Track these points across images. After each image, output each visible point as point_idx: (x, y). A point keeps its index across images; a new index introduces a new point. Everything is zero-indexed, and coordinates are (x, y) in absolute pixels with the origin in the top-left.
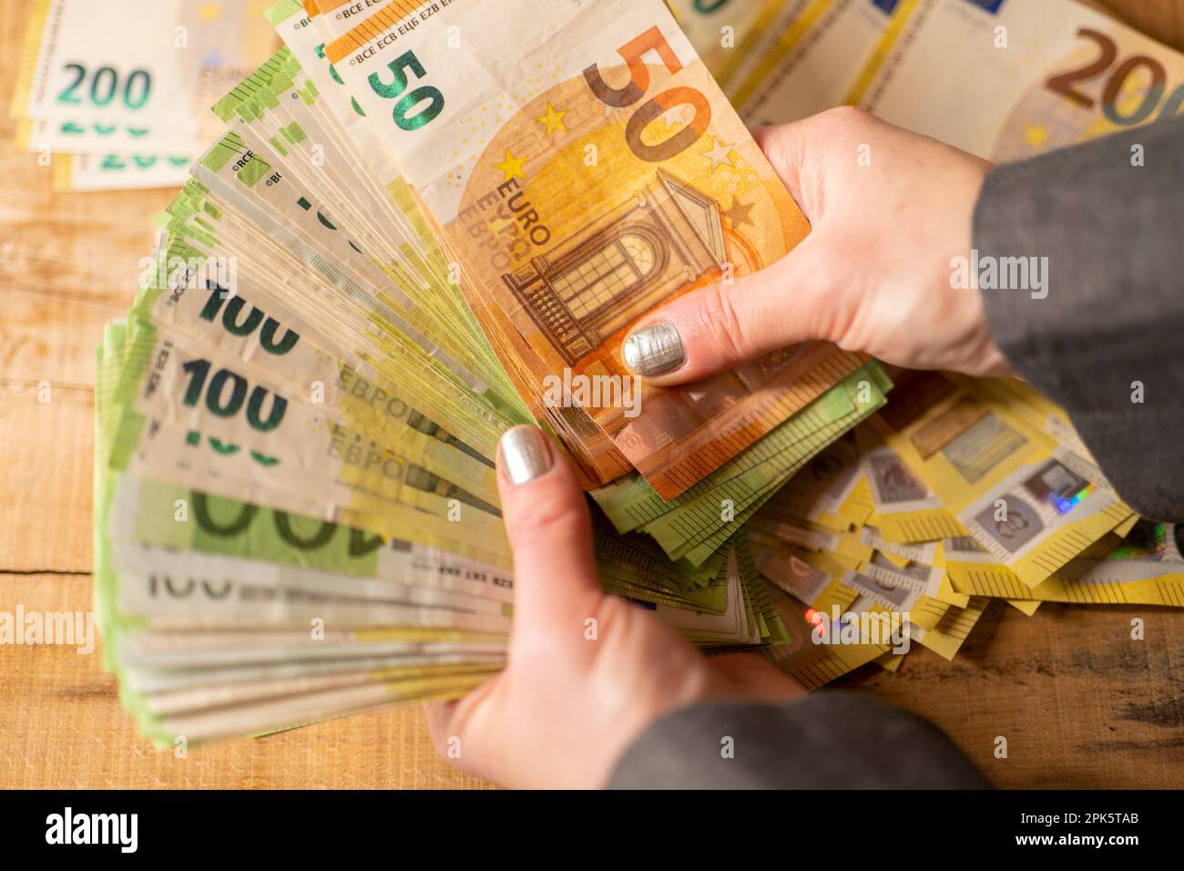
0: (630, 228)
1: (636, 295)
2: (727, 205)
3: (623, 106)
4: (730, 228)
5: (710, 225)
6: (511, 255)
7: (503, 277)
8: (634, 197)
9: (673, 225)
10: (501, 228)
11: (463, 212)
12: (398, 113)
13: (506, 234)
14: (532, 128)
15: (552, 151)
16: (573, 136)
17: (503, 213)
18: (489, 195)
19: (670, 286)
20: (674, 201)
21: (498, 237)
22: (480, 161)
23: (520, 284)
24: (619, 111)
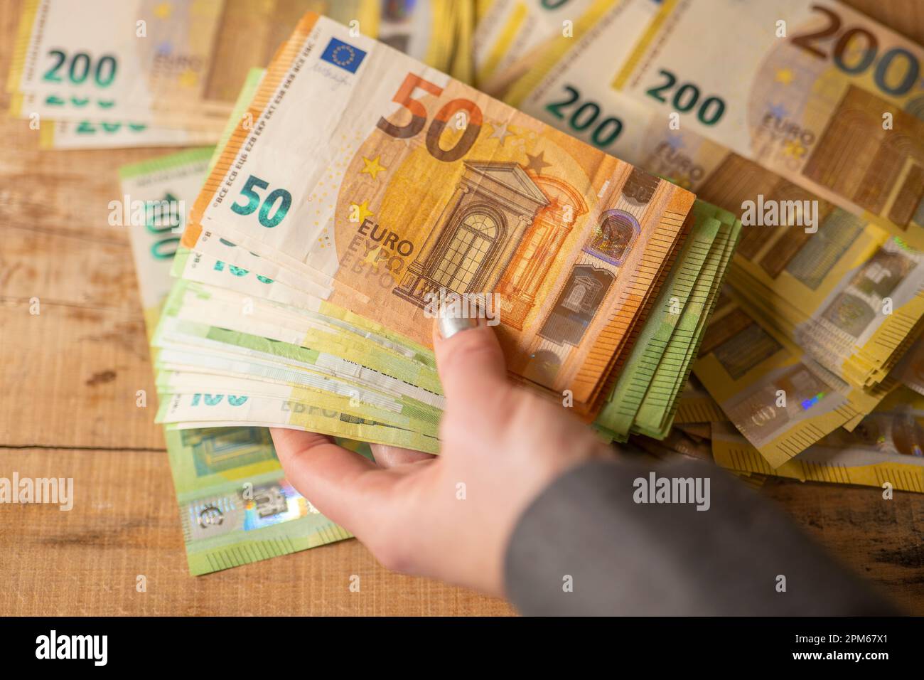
0: (466, 210)
1: (496, 254)
2: (525, 162)
3: (417, 134)
4: (537, 176)
5: (521, 182)
6: (391, 272)
7: (393, 292)
8: (457, 189)
9: (495, 194)
10: (375, 257)
11: (342, 260)
12: (263, 220)
13: (380, 259)
14: (361, 179)
15: (383, 187)
16: (393, 169)
17: (371, 246)
18: (355, 239)
19: (517, 235)
20: (488, 178)
21: (375, 264)
22: (336, 220)
23: (408, 290)
24: (415, 139)
